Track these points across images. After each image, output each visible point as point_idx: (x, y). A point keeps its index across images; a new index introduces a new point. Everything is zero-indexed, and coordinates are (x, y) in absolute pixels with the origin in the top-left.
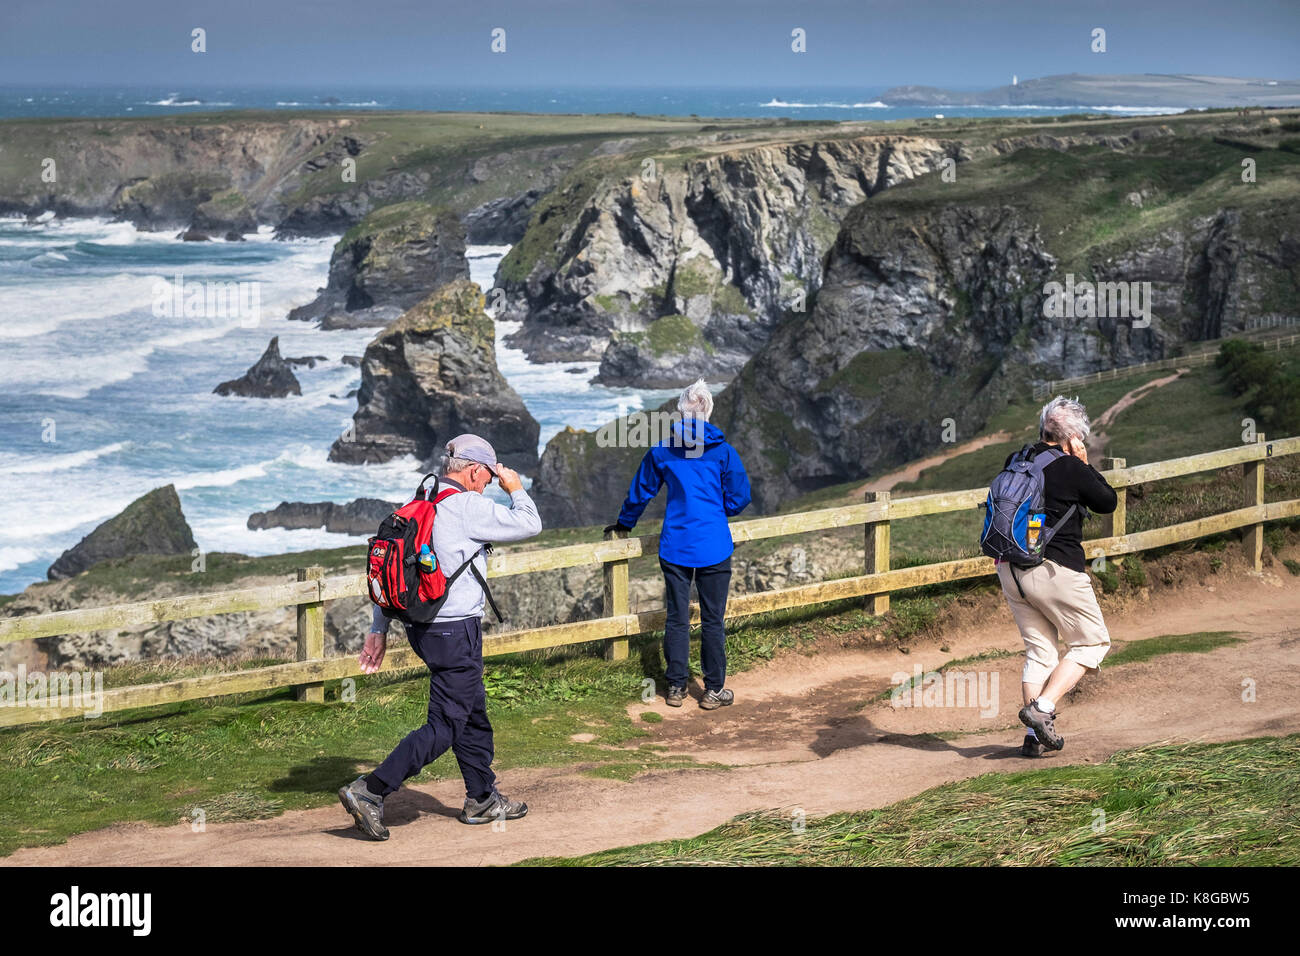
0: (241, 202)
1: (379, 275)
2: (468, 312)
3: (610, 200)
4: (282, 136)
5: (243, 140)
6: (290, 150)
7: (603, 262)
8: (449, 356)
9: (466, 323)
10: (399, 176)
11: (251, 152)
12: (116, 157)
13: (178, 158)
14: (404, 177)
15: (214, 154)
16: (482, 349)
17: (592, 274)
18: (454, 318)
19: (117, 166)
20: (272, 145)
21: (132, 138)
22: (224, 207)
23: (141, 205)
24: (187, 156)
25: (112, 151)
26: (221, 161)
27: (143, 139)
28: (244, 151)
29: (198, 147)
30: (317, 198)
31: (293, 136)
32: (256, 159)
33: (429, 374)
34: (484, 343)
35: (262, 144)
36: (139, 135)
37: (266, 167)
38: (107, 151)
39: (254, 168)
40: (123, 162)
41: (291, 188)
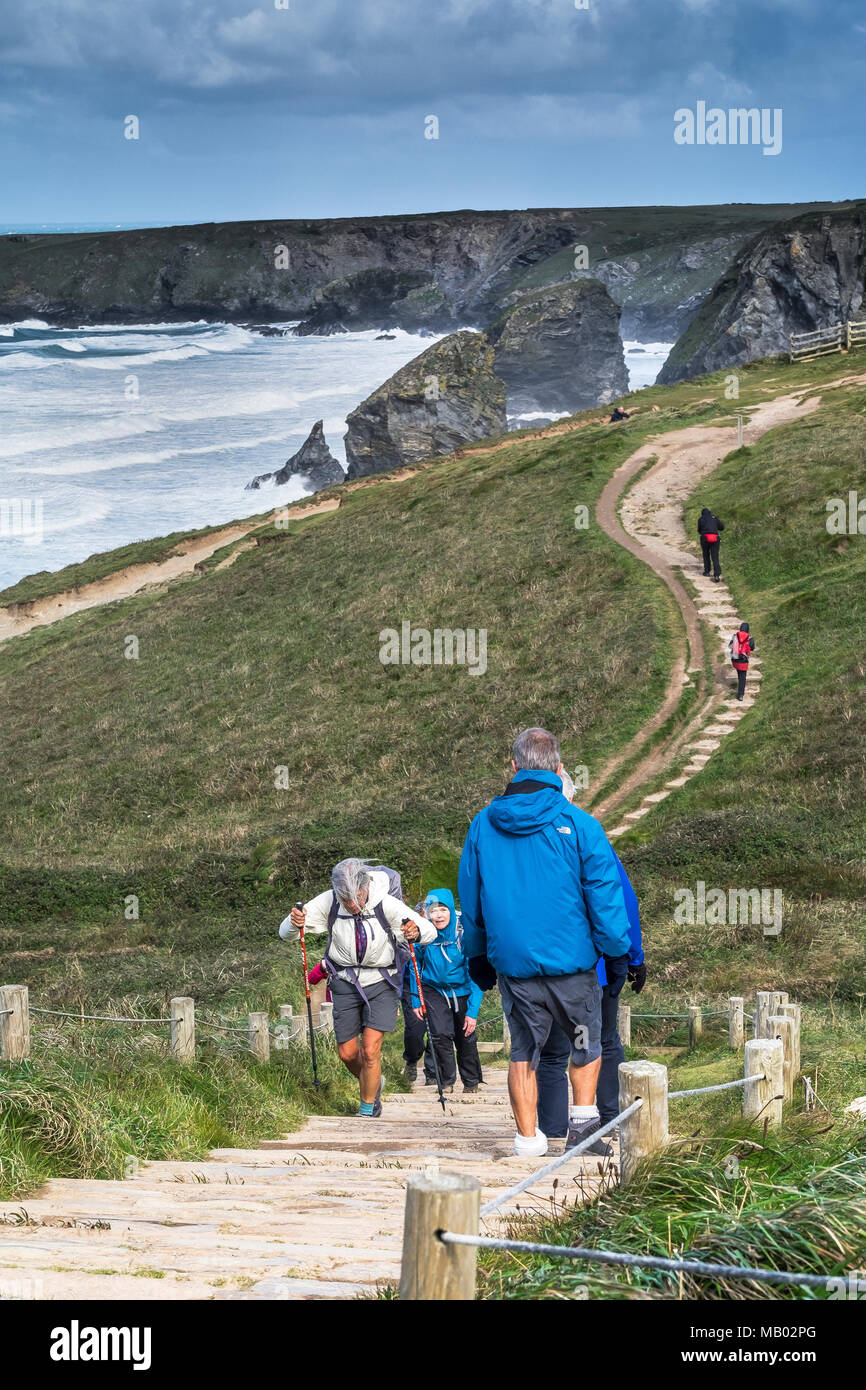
0: (438, 298)
1: (510, 360)
2: (469, 371)
3: (767, 262)
4: (500, 231)
5: (458, 237)
6: (508, 245)
7: (757, 337)
8: (443, 429)
9: (466, 385)
10: (604, 266)
11: (465, 249)
12: (322, 256)
13: (390, 257)
14: (610, 267)
15: (428, 252)
16: (486, 419)
17: (744, 352)
18: (448, 380)
19: (323, 266)
20: (488, 241)
21: (341, 237)
22: (419, 305)
23: (336, 305)
24: (399, 255)
25: (320, 250)
26: (434, 259)
27: (354, 237)
28: (459, 248)
29: (410, 245)
30: (517, 293)
31: (511, 231)
32: (471, 256)
33: (420, 452)
34: (488, 412)
35: (477, 239)
36: (349, 233)
37: (482, 265)
38: (314, 251)
39: (469, 266)
40: (330, 263)
41: (500, 285)
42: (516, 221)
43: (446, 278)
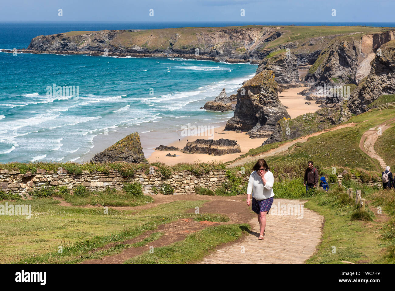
2: (269, 80)
3: (337, 48)
4: (260, 32)
5: (249, 33)
6: (262, 36)
7: (334, 67)
9: (268, 84)
11: (251, 36)
12: (212, 38)
13: (231, 38)
15: (241, 37)
16: (273, 92)
17: (331, 71)
18: (264, 82)
19: (213, 40)
20: (257, 35)
21: (218, 32)
22: (239, 52)
23: (216, 51)
24: (233, 38)
25: (212, 36)
26: (242, 39)
28: (249, 36)
29: (236, 35)
31: (263, 32)
32: (252, 38)
33: (256, 100)
34: (273, 90)
35: (254, 34)
36: (220, 32)
37: (255, 41)
38: (210, 36)
39: (252, 41)
40: (215, 39)
41: (260, 47)
42: (265, 29)
43: (246, 44)
